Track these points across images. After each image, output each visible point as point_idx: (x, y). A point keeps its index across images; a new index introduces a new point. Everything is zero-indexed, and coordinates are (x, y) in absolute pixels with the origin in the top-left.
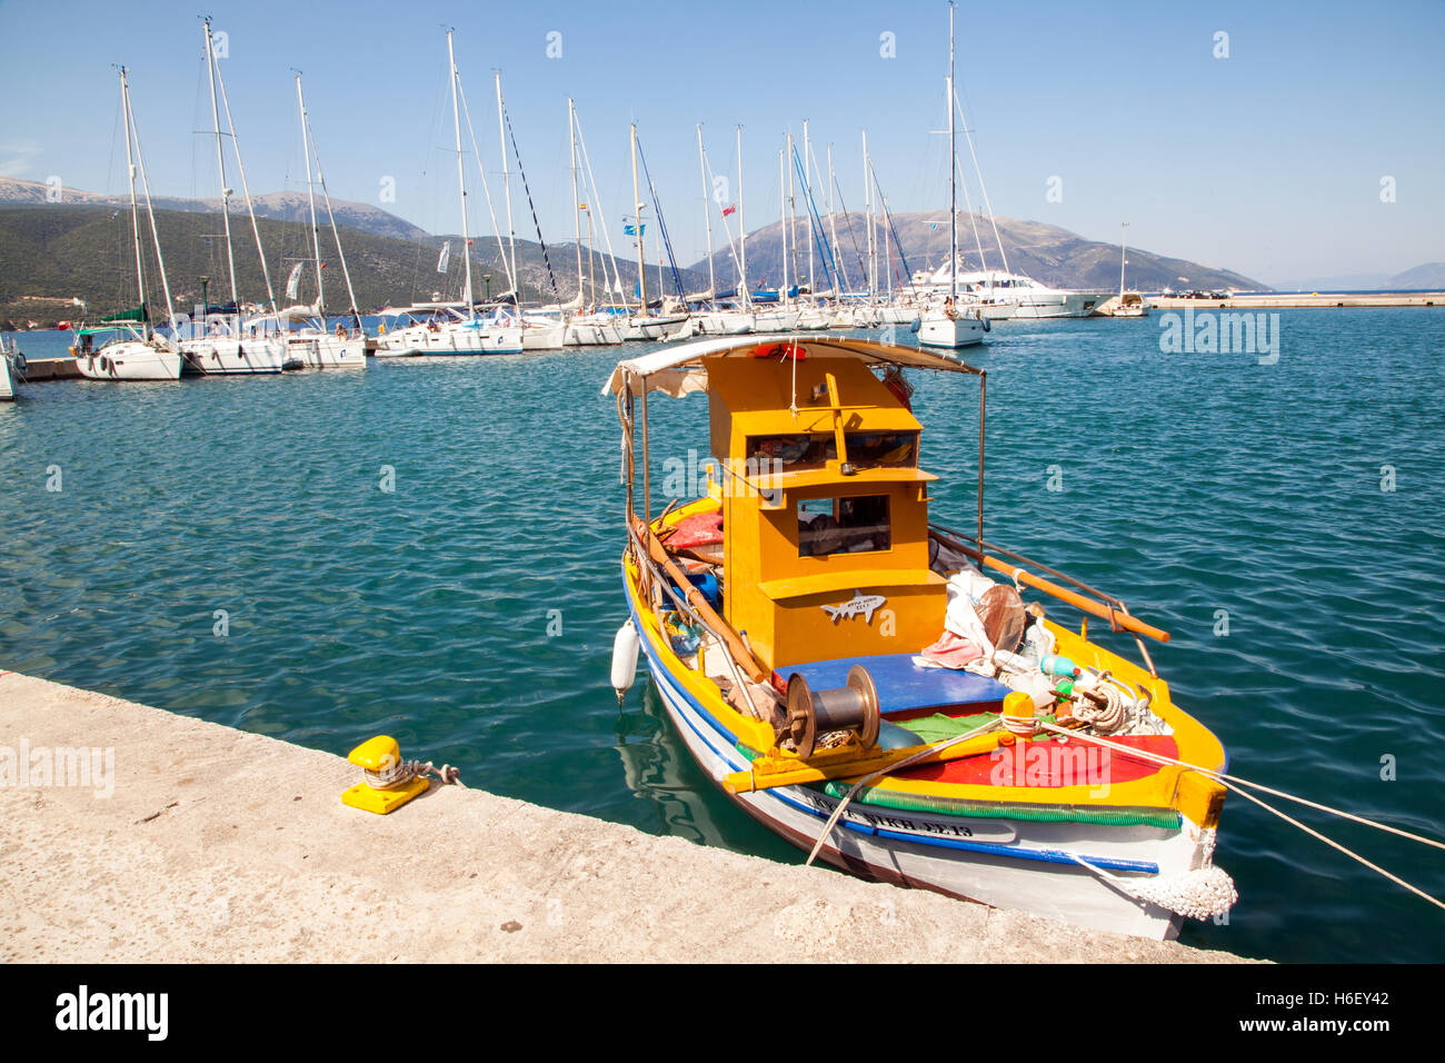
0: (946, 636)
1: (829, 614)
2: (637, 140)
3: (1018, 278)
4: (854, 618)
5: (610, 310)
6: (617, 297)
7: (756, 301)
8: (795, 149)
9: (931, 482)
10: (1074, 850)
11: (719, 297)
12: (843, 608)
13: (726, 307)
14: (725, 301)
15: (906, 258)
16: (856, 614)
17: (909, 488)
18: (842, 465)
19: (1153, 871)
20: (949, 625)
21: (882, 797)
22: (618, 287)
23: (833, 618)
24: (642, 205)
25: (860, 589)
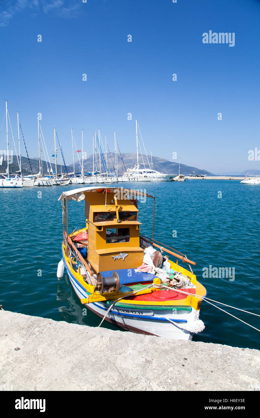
0: (143, 264)
1: (113, 258)
2: (56, 132)
3: (154, 171)
4: (120, 259)
5: (49, 177)
6: (51, 173)
7: (85, 175)
8: (97, 136)
9: (140, 224)
10: (167, 317)
11: (76, 174)
12: (117, 257)
13: (78, 176)
14: (78, 175)
15: (125, 165)
16: (120, 258)
17: (134, 226)
18: (118, 220)
19: (186, 322)
20: (144, 261)
21: (121, 304)
22: (51, 171)
23: (114, 259)
24: (57, 149)
25: (121, 252)
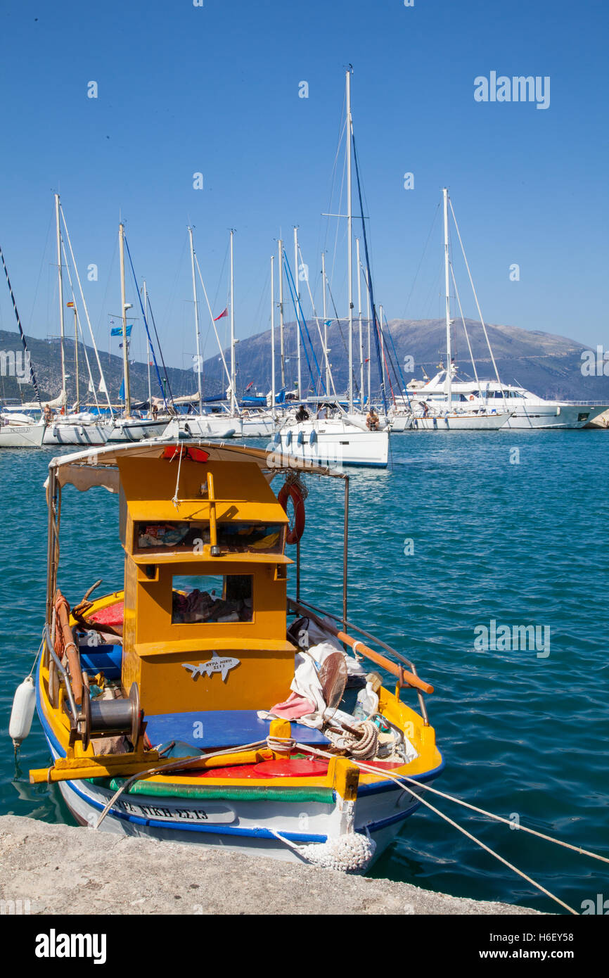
2: (125, 239)
3: (511, 389)
5: (93, 410)
6: (101, 396)
7: (243, 406)
8: (285, 256)
11: (206, 400)
12: (201, 667)
13: (215, 410)
14: (215, 405)
22: (103, 387)
23: (193, 675)
24: (128, 305)
